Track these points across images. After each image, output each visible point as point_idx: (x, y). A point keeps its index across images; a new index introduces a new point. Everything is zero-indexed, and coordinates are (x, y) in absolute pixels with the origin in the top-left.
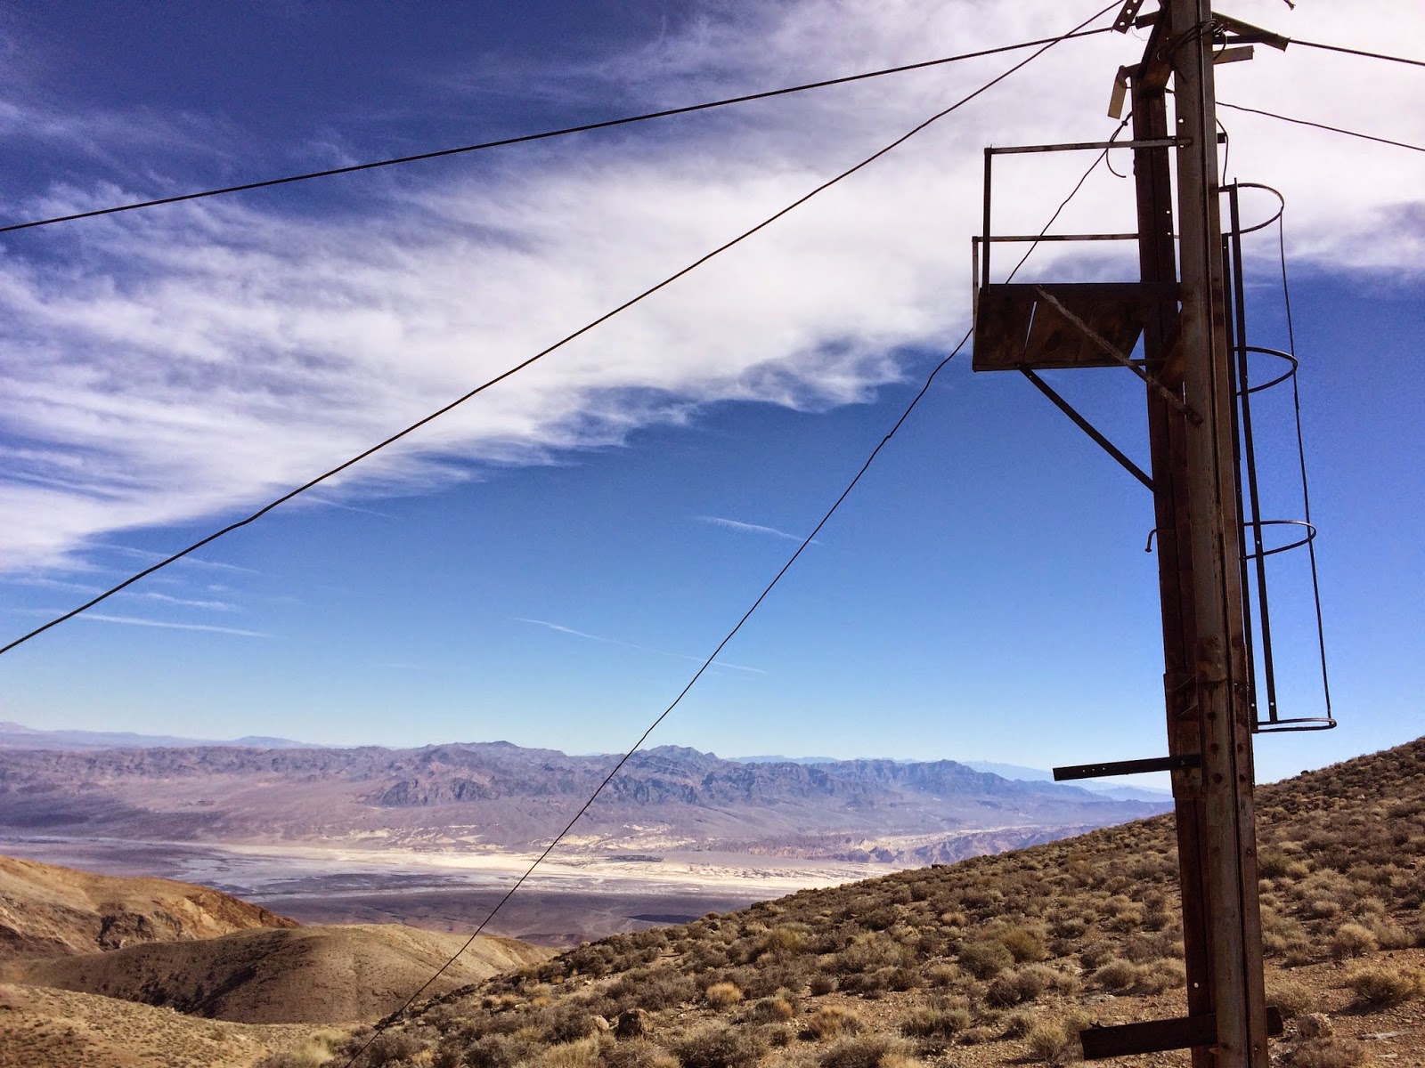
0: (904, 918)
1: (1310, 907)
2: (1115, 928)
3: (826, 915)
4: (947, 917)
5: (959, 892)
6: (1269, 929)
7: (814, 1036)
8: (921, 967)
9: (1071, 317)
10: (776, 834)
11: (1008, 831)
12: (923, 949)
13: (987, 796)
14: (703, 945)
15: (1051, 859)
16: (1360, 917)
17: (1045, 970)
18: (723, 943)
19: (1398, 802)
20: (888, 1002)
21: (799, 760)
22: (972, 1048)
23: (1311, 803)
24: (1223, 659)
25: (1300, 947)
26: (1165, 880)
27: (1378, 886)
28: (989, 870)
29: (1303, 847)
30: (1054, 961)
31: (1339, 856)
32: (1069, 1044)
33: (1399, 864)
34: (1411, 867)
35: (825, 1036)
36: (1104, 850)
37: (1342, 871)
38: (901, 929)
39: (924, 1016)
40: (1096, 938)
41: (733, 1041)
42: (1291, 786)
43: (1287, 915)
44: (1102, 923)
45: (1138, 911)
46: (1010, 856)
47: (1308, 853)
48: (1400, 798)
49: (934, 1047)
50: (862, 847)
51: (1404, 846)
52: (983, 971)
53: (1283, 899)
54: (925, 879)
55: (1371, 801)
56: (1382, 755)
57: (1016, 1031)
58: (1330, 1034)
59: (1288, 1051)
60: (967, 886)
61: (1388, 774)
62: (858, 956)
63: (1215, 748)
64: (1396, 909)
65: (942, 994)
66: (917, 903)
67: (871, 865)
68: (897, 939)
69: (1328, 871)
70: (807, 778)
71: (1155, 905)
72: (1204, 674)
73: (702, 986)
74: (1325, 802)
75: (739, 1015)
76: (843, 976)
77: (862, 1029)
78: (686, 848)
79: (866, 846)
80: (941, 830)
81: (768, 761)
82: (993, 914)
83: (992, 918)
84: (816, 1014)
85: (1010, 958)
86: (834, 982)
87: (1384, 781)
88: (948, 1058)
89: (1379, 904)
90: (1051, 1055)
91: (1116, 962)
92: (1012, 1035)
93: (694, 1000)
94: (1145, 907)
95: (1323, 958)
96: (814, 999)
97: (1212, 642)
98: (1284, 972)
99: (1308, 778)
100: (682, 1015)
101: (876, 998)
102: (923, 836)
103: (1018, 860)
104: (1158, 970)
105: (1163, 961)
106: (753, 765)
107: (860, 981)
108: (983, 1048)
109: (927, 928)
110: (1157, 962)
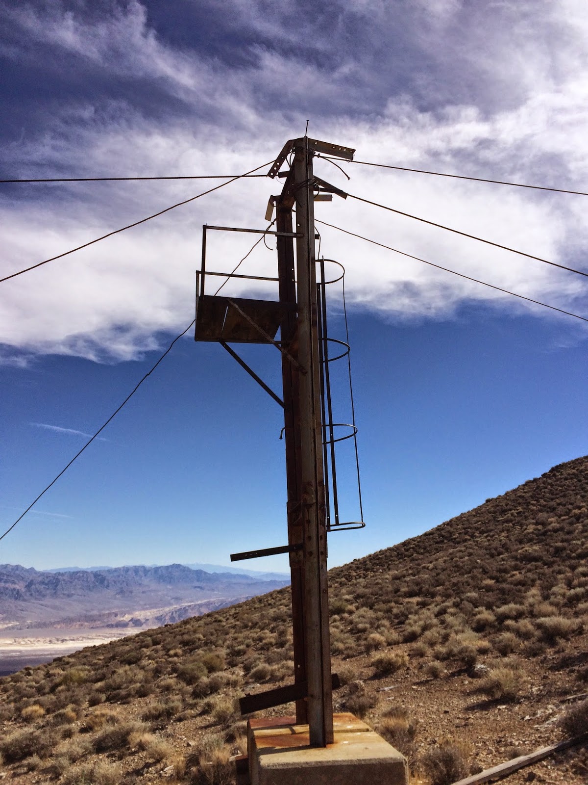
0: (147, 656)
1: (356, 627)
2: (262, 648)
3: (100, 660)
4: (172, 652)
5: (179, 637)
6: (337, 640)
7: (89, 730)
8: (156, 682)
9: (245, 316)
10: (71, 615)
11: (209, 602)
12: (157, 672)
13: (197, 583)
14: (21, 685)
15: (230, 615)
16: (379, 630)
17: (224, 675)
18: (34, 683)
19: (396, 572)
20: (135, 705)
21: (88, 569)
22: (182, 724)
23: (358, 575)
24: (314, 493)
25: (351, 648)
26: (288, 621)
27: (386, 614)
28: (196, 624)
29: (353, 597)
30: (229, 670)
31: (369, 601)
32: (235, 712)
33: (396, 602)
34: (402, 604)
35: (96, 728)
36: (258, 608)
37: (371, 608)
38: (144, 662)
39: (155, 709)
40: (252, 654)
41: (37, 738)
42: (349, 567)
43: (345, 633)
44: (255, 646)
45: (273, 638)
46: (209, 615)
47: (356, 600)
48: (397, 570)
49: (160, 726)
50: (124, 619)
51: (398, 593)
52: (190, 680)
53: (344, 625)
54: (161, 633)
55: (384, 572)
56: (389, 549)
57: (207, 710)
58: (363, 690)
59: (344, 701)
60: (184, 634)
61: (392, 559)
62: (118, 680)
63: (310, 538)
64: (395, 625)
65: (166, 696)
66: (155, 647)
67: (129, 629)
68: (143, 668)
69: (364, 608)
70: (93, 579)
71: (282, 633)
72: (305, 500)
73: (18, 710)
74: (364, 574)
75: (42, 724)
76: (109, 693)
77: (119, 722)
78: (13, 628)
79: (127, 618)
80: (171, 604)
81: (68, 571)
82: (198, 648)
83: (197, 650)
84: (90, 717)
85: (206, 671)
86: (103, 697)
87: (390, 563)
88: (168, 730)
89: (386, 622)
90: (225, 720)
91: (261, 666)
92: (205, 712)
93: (13, 719)
94: (277, 635)
95: (361, 653)
96: (90, 709)
97: (309, 484)
98: (343, 662)
99: (356, 562)
100: (5, 729)
101: (128, 703)
102: (161, 609)
103: (213, 618)
104: (283, 667)
105: (285, 662)
106: (59, 574)
107: (118, 694)
108: (188, 722)
109: (160, 660)
110: (282, 663)
